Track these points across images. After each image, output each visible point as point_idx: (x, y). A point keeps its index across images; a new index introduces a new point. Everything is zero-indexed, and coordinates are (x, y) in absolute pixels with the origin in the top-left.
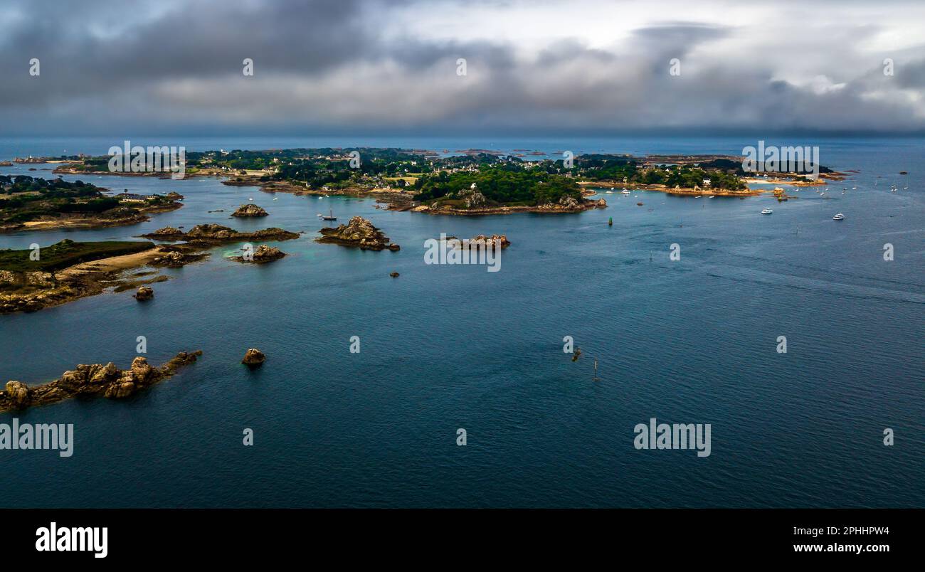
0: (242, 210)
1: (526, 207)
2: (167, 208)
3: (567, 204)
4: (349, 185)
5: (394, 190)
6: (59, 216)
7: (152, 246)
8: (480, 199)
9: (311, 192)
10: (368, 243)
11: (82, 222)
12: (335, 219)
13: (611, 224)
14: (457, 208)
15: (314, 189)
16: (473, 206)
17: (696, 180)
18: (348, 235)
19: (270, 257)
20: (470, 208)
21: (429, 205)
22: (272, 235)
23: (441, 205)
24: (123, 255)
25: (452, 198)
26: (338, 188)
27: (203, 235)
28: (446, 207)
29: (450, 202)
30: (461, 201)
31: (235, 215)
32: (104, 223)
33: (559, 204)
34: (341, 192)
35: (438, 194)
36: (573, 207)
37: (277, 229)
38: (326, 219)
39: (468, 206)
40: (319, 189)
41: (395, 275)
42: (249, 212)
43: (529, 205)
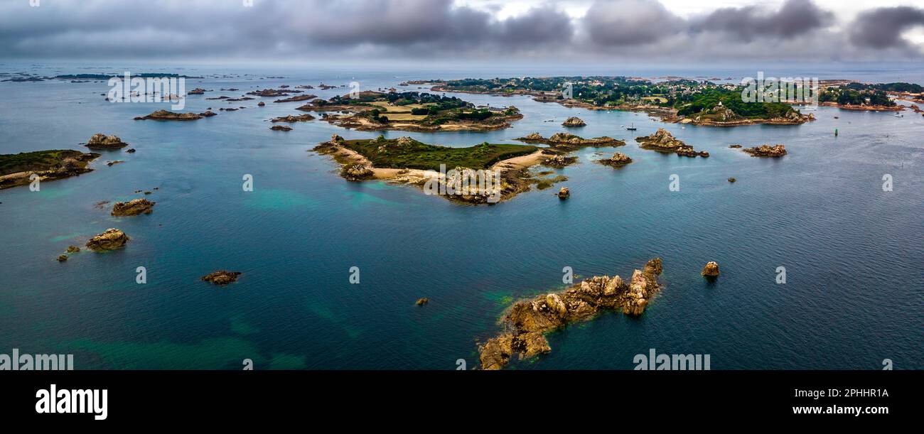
0: (569, 121)
1: (762, 120)
2: (516, 118)
3: (792, 118)
4: (622, 103)
5: (652, 107)
6: (458, 121)
7: (536, 150)
8: (731, 114)
9: (597, 108)
10: (685, 150)
11: (472, 126)
12: (635, 129)
13: (836, 135)
14: (715, 120)
15: (599, 106)
16: (727, 120)
17: (861, 99)
18: (665, 143)
19: (624, 161)
20: (726, 121)
21: (692, 117)
22: (607, 142)
23: (702, 118)
24: (522, 155)
25: (710, 113)
26: (615, 105)
27: (561, 140)
28: (706, 120)
29: (709, 116)
30: (717, 116)
31: (564, 125)
32: (486, 128)
33: (786, 118)
34: (617, 108)
35: (696, 109)
36: (797, 119)
37: (608, 138)
38: (628, 129)
39: (724, 119)
40: (603, 106)
41: (732, 181)
42: (574, 122)
43: (764, 119)
